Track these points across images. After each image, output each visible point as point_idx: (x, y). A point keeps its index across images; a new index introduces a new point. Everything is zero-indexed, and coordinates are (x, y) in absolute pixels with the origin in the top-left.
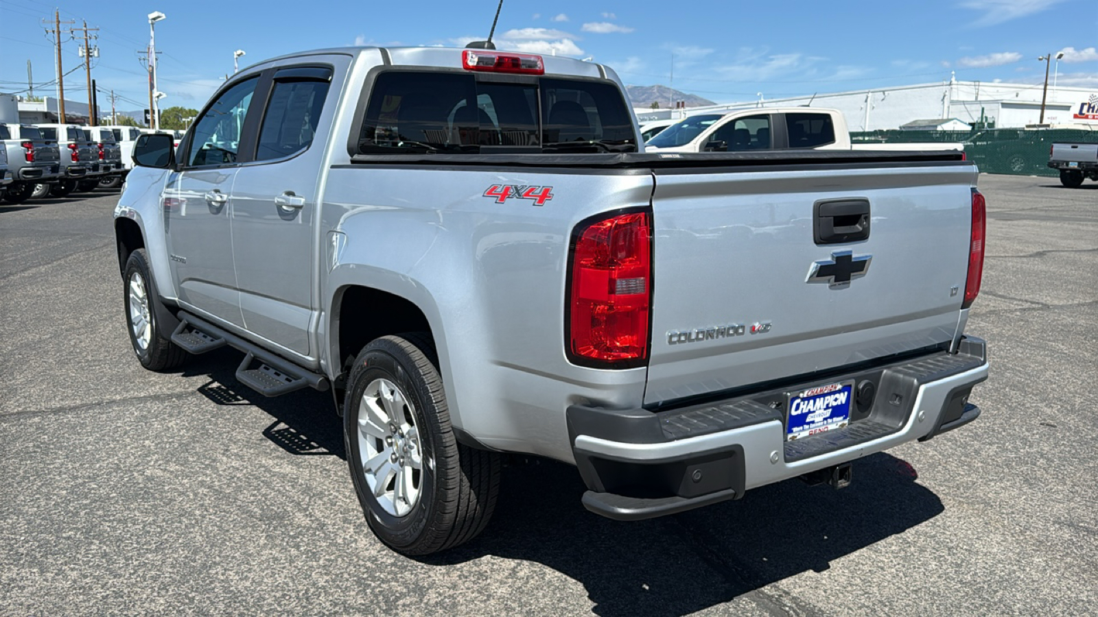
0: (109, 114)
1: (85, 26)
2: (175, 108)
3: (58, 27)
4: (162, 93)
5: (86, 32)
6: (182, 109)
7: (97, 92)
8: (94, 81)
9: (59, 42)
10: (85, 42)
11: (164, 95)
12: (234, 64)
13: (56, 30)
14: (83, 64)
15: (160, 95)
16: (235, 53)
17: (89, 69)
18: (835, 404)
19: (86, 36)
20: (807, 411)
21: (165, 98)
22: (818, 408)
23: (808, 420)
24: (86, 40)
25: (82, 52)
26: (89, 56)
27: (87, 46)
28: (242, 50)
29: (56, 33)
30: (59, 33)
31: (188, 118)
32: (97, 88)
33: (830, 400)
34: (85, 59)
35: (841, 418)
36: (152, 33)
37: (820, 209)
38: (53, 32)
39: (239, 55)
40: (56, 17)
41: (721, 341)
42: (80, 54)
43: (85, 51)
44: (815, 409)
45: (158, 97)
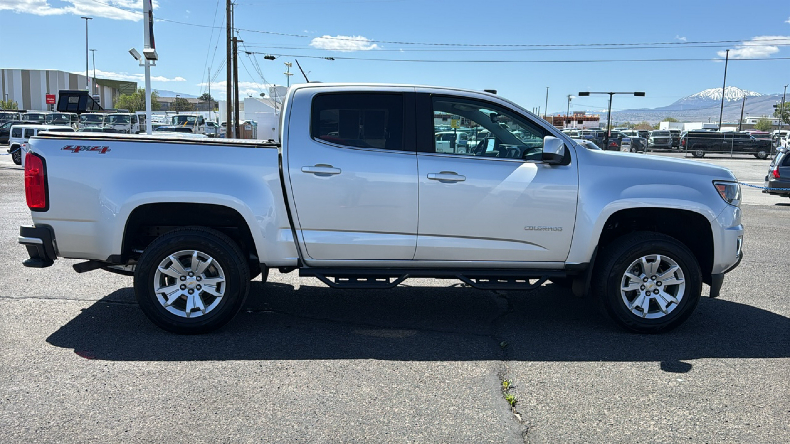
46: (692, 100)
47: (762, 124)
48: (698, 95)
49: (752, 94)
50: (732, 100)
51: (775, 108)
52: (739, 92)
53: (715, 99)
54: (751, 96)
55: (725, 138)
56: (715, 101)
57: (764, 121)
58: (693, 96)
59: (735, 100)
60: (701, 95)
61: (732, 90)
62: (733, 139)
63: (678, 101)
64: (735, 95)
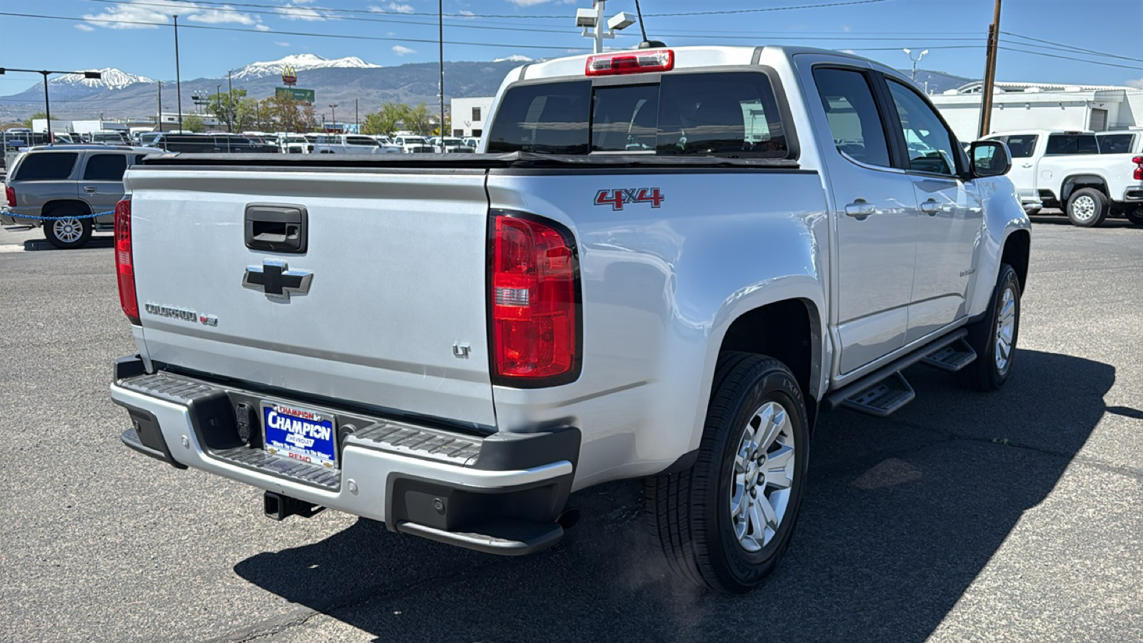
18: (316, 436)
20: (285, 429)
22: (297, 431)
23: (287, 439)
33: (312, 430)
35: (327, 456)
44: (294, 431)
46: (56, 86)
47: (191, 123)
48: (64, 79)
49: (142, 79)
50: (114, 87)
51: (195, 101)
52: (123, 77)
53: (91, 86)
54: (140, 83)
55: (216, 144)
56: (90, 88)
57: (193, 120)
58: (56, 80)
59: (120, 87)
60: (69, 79)
61: (113, 73)
62: (228, 144)
63: (34, 87)
64: (118, 81)
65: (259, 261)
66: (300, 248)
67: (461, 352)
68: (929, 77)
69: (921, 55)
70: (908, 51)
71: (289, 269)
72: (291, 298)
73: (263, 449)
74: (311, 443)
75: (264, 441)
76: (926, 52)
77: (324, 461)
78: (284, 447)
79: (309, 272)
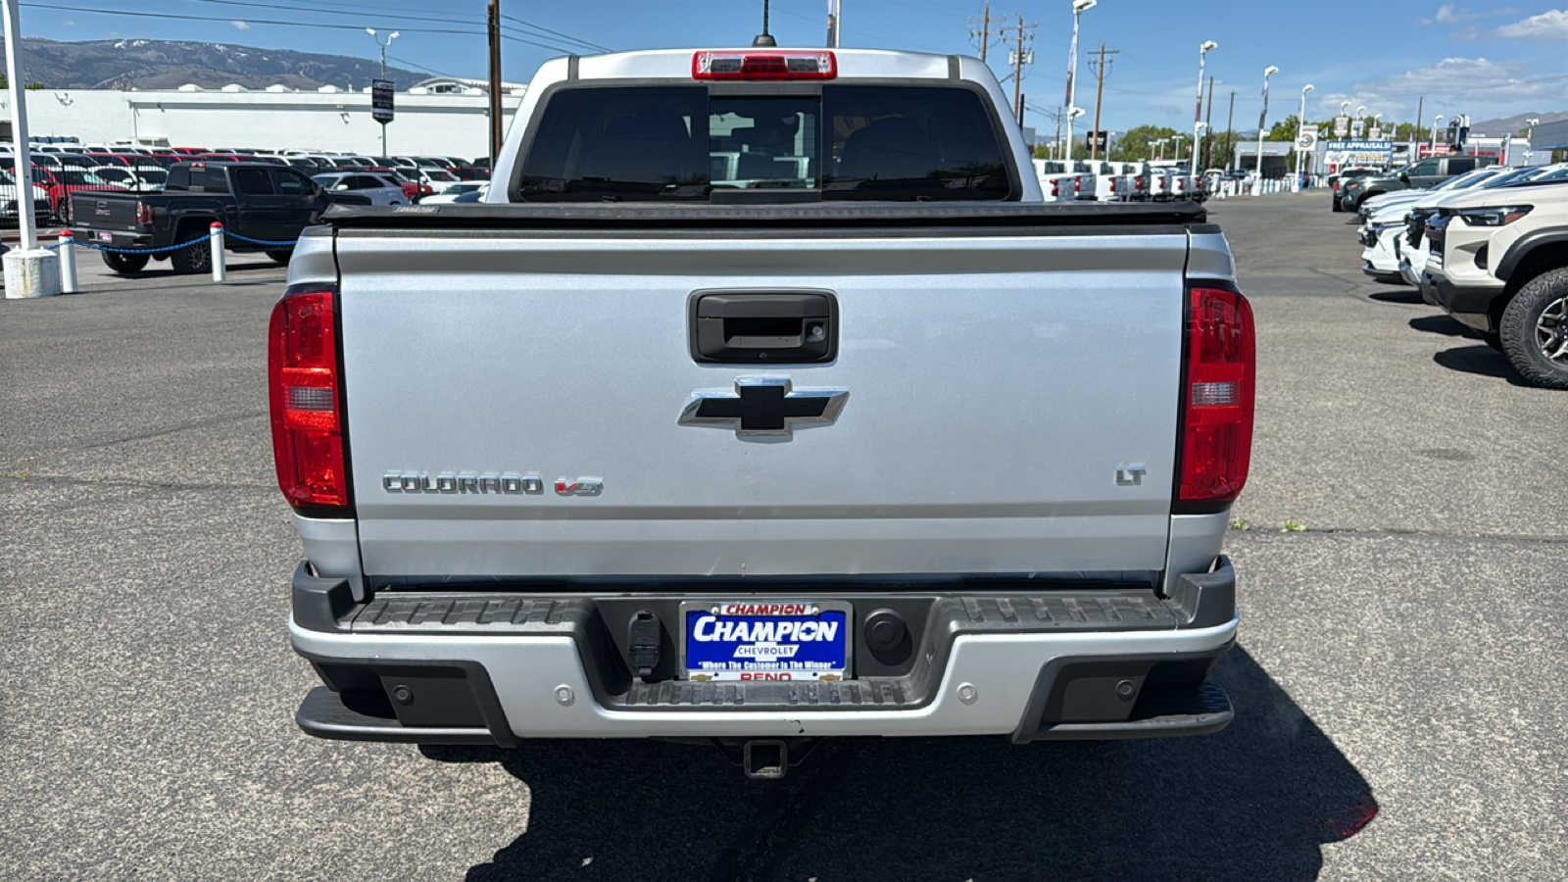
0: (1052, 139)
1: (1021, 23)
2: (1143, 128)
3: (986, 28)
4: (1079, 109)
5: (1021, 30)
6: (1152, 128)
7: (1025, 110)
8: (1023, 97)
9: (985, 48)
10: (1018, 44)
11: (1082, 112)
12: (1199, 62)
13: (983, 31)
14: (1013, 74)
15: (1077, 112)
16: (1202, 47)
17: (1018, 80)
18: (805, 638)
19: (1020, 35)
20: (734, 638)
21: (1083, 116)
22: (761, 638)
23: (737, 654)
24: (1020, 42)
25: (1013, 59)
26: (1020, 62)
27: (1020, 49)
28: (1213, 40)
29: (983, 36)
30: (986, 34)
31: (1156, 141)
32: (1026, 105)
33: (796, 630)
34: (1015, 68)
35: (827, 665)
36: (1076, 28)
37: (698, 304)
38: (980, 34)
39: (1207, 49)
40: (984, 14)
41: (492, 498)
42: (1011, 61)
43: (1017, 56)
44: (753, 639)
45: (1074, 115)
65: (726, 382)
66: (823, 353)
67: (1128, 477)
68: (357, 66)
69: (390, 38)
70: (372, 32)
71: (794, 388)
72: (794, 432)
73: (677, 678)
74: (791, 651)
75: (682, 662)
76: (395, 35)
77: (820, 674)
78: (727, 667)
79: (840, 388)
